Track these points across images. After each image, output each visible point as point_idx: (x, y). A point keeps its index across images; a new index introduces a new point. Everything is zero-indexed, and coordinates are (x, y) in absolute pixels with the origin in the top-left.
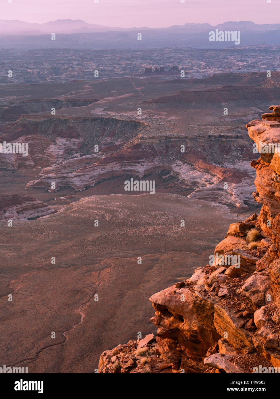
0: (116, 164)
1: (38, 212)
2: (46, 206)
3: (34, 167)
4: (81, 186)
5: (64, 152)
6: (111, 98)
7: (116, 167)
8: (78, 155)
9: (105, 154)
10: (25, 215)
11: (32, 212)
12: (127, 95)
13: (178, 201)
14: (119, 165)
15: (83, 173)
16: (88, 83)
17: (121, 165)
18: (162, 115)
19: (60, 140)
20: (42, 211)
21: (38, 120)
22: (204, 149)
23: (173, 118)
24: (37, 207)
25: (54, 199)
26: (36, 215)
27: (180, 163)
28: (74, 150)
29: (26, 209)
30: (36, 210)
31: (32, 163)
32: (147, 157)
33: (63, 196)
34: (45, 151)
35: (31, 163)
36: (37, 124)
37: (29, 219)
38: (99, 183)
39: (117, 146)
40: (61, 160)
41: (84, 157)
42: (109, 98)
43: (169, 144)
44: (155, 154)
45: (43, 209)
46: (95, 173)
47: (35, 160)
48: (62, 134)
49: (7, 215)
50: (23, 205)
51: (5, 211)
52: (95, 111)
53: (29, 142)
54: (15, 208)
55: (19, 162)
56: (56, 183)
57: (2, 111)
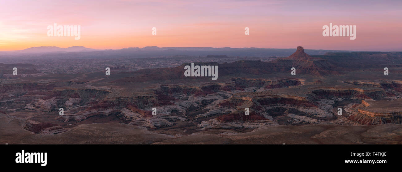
1: (59, 131)
2: (63, 128)
5: (72, 104)
6: (95, 80)
8: (79, 105)
10: (53, 132)
11: (56, 130)
13: (124, 126)
14: (97, 110)
15: (80, 114)
16: (84, 74)
18: (117, 88)
19: (71, 99)
20: (60, 130)
21: (61, 90)
22: (136, 103)
23: (122, 89)
24: (59, 129)
25: (67, 125)
26: (58, 132)
27: (125, 109)
28: (77, 103)
29: (53, 129)
30: (58, 130)
32: (110, 106)
33: (71, 124)
36: (61, 92)
37: (54, 134)
38: (88, 118)
39: (96, 101)
40: (71, 108)
41: (81, 106)
43: (120, 101)
44: (114, 105)
45: (61, 129)
46: (86, 114)
48: (71, 97)
49: (44, 131)
50: (52, 127)
51: (43, 130)
52: (87, 86)
53: (57, 100)
54: (48, 128)
55: (52, 108)
56: (68, 118)
57: (46, 86)
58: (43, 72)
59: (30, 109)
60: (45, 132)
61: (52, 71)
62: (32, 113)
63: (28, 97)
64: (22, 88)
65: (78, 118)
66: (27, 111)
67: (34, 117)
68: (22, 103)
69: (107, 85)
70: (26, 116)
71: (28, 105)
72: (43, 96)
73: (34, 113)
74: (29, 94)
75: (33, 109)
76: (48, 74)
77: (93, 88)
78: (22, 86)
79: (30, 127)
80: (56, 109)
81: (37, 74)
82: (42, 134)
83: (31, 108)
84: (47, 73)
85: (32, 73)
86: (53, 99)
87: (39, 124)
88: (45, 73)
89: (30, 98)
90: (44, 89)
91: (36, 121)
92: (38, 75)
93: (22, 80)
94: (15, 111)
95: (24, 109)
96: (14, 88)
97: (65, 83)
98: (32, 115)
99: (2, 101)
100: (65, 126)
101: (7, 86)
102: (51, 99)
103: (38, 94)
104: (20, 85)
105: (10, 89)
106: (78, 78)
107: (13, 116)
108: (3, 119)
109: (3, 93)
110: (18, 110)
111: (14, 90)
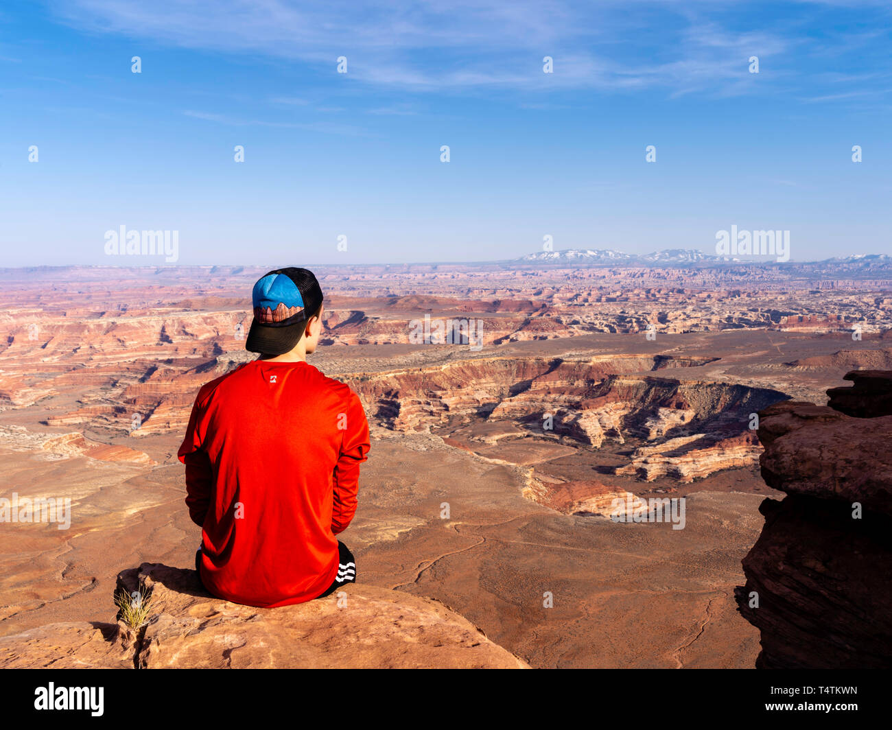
0: (740, 449)
3: (623, 445)
4: (689, 477)
6: (737, 357)
7: (741, 454)
9: (724, 434)
12: (760, 353)
14: (745, 450)
15: (690, 459)
16: (704, 335)
17: (747, 452)
18: (811, 383)
19: (663, 411)
21: (632, 383)
25: (648, 491)
29: (608, 503)
31: (622, 440)
33: (661, 488)
34: (640, 425)
35: (620, 440)
36: (629, 387)
38: (713, 474)
39: (741, 423)
41: (694, 436)
42: (734, 356)
46: (708, 460)
47: (625, 436)
48: (664, 403)
49: (582, 508)
51: (580, 503)
52: (713, 373)
53: (618, 412)
54: (594, 499)
55: (604, 437)
56: (654, 470)
57: (586, 368)
58: (575, 326)
59: (536, 439)
60: (585, 512)
61: (601, 324)
62: (544, 451)
63: (534, 402)
64: (514, 373)
65: (685, 470)
66: (530, 444)
67: (549, 463)
68: (515, 418)
69: (778, 373)
70: (525, 459)
72: (577, 398)
73: (550, 450)
74: (536, 392)
76: (591, 333)
77: (730, 379)
78: (514, 368)
79: (540, 494)
80: (615, 439)
81: (556, 333)
82: (577, 516)
84: (588, 330)
85: (543, 330)
86: (608, 410)
87: (565, 485)
88: (583, 328)
89: (536, 403)
90: (578, 377)
91: (556, 474)
92: (563, 334)
94: (495, 443)
95: (520, 438)
96: (492, 373)
97: (643, 362)
98: (544, 456)
99: (455, 412)
100: (643, 494)
101: (468, 367)
102: (601, 410)
103: (561, 391)
104: (507, 364)
105: (479, 377)
106: (683, 346)
107: (490, 456)
108: (463, 465)
109: (459, 387)
110: (502, 440)
111: (489, 379)
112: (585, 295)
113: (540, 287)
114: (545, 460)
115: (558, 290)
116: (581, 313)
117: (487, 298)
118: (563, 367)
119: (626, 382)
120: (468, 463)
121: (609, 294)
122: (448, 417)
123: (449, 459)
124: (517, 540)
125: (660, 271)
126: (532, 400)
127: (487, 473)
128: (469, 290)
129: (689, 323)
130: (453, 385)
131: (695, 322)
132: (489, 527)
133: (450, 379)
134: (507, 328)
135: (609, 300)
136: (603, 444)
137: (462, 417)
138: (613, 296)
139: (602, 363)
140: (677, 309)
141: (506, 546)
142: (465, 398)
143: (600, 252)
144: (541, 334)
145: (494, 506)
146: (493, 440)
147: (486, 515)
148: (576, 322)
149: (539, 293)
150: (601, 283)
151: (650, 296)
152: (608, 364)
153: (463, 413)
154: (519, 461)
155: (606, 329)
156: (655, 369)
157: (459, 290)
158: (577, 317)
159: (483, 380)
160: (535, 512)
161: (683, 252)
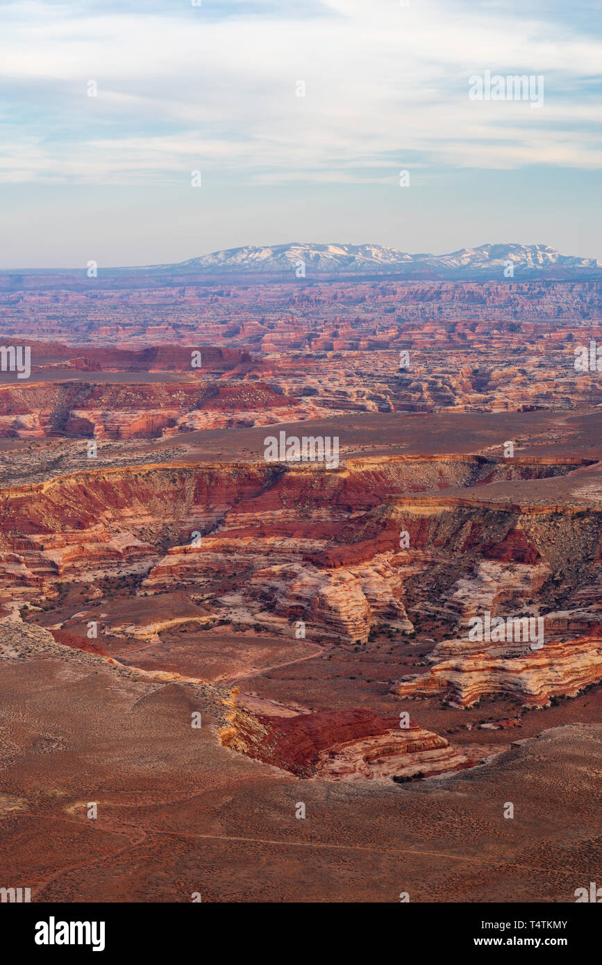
1: (422, 761)
2: (444, 746)
3: (412, 636)
4: (542, 696)
5: (495, 601)
8: (534, 609)
10: (385, 768)
11: (405, 759)
15: (545, 661)
16: (564, 415)
19: (488, 568)
20: (432, 760)
21: (427, 511)
24: (420, 749)
25: (463, 727)
26: (417, 768)
28: (522, 594)
29: (389, 751)
30: (417, 756)
31: (409, 627)
33: (490, 720)
34: (443, 596)
35: (405, 627)
36: (423, 522)
37: (395, 779)
38: (590, 689)
41: (550, 615)
45: (435, 753)
46: (579, 662)
47: (416, 618)
48: (491, 552)
49: (337, 764)
50: (383, 740)
51: (333, 755)
52: (585, 490)
53: (401, 570)
54: (359, 746)
55: (374, 621)
56: (472, 683)
57: (333, 483)
58: (308, 399)
59: (239, 627)
60: (344, 771)
61: (360, 394)
62: (254, 652)
63: (231, 553)
64: (191, 495)
65: (534, 683)
66: (226, 639)
67: (268, 676)
68: (195, 587)
70: (219, 670)
71: (227, 599)
72: (318, 545)
73: (266, 651)
74: (236, 534)
75: (258, 628)
76: (341, 413)
78: (190, 486)
79: (254, 739)
80: (396, 625)
81: (272, 414)
82: (329, 779)
83: (247, 618)
84: (335, 406)
85: (245, 407)
86: (380, 567)
87: (303, 718)
88: (325, 404)
89: (236, 556)
90: (319, 502)
91: (283, 698)
92: (285, 415)
93: (189, 449)
94: (155, 639)
95: (207, 627)
96: (145, 497)
97: (447, 470)
98: (257, 663)
99: (70, 578)
100: (454, 734)
101: (96, 485)
102: (366, 568)
103: (285, 531)
104: (177, 476)
105: (118, 505)
106: (524, 438)
107: (148, 666)
108: (95, 685)
109: (81, 525)
110: (169, 631)
111: (141, 509)
112: (325, 335)
113: (235, 320)
114: (257, 671)
115: (272, 327)
116: (320, 372)
117: (128, 341)
118: (291, 483)
119: (415, 510)
120: (105, 681)
121: (374, 333)
122: (58, 587)
123: (67, 674)
124: (216, 833)
125: (472, 286)
126: (227, 550)
127: (145, 700)
128: (91, 326)
129: (532, 390)
130: (65, 521)
131: (544, 388)
132: (155, 809)
133: (59, 510)
134: (174, 404)
135: (374, 346)
136: (373, 636)
137: (86, 586)
138: (380, 336)
139: (367, 473)
140: (509, 364)
141: (192, 845)
142: (90, 547)
143: (353, 249)
144: (241, 415)
145: (163, 767)
146: (149, 631)
147: (147, 784)
148: (310, 392)
149: (234, 332)
150: (357, 311)
151: (456, 338)
152: (377, 475)
153: (88, 577)
154: (206, 673)
155: (371, 405)
156: (471, 483)
157: (69, 325)
158: (311, 381)
159: (127, 512)
160: (246, 774)
161: (517, 249)
